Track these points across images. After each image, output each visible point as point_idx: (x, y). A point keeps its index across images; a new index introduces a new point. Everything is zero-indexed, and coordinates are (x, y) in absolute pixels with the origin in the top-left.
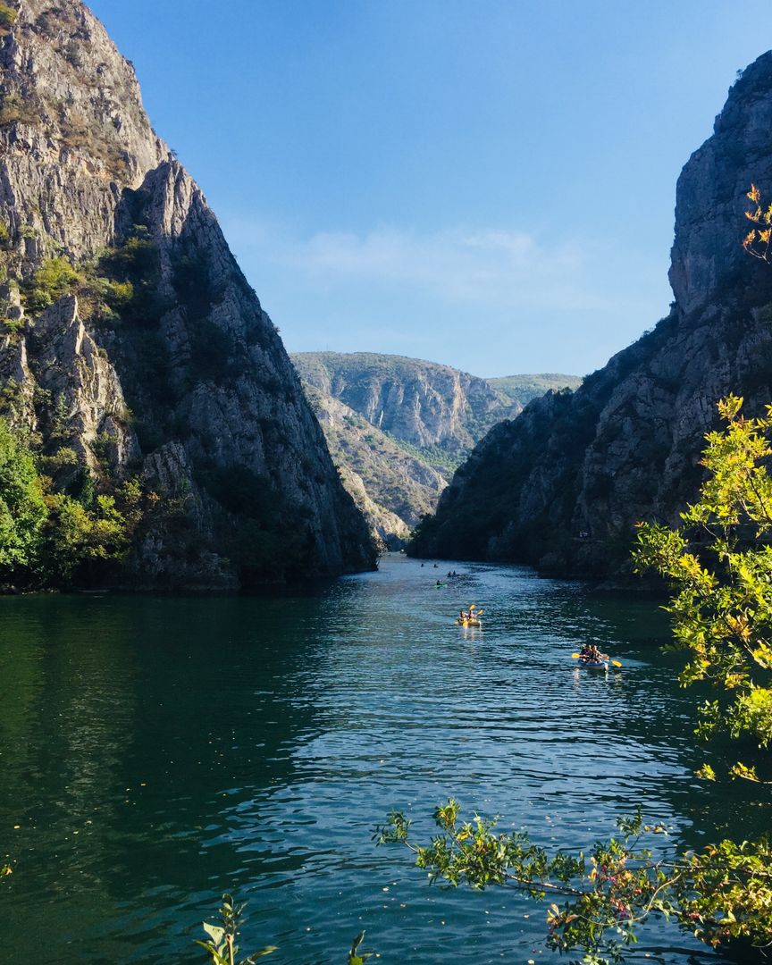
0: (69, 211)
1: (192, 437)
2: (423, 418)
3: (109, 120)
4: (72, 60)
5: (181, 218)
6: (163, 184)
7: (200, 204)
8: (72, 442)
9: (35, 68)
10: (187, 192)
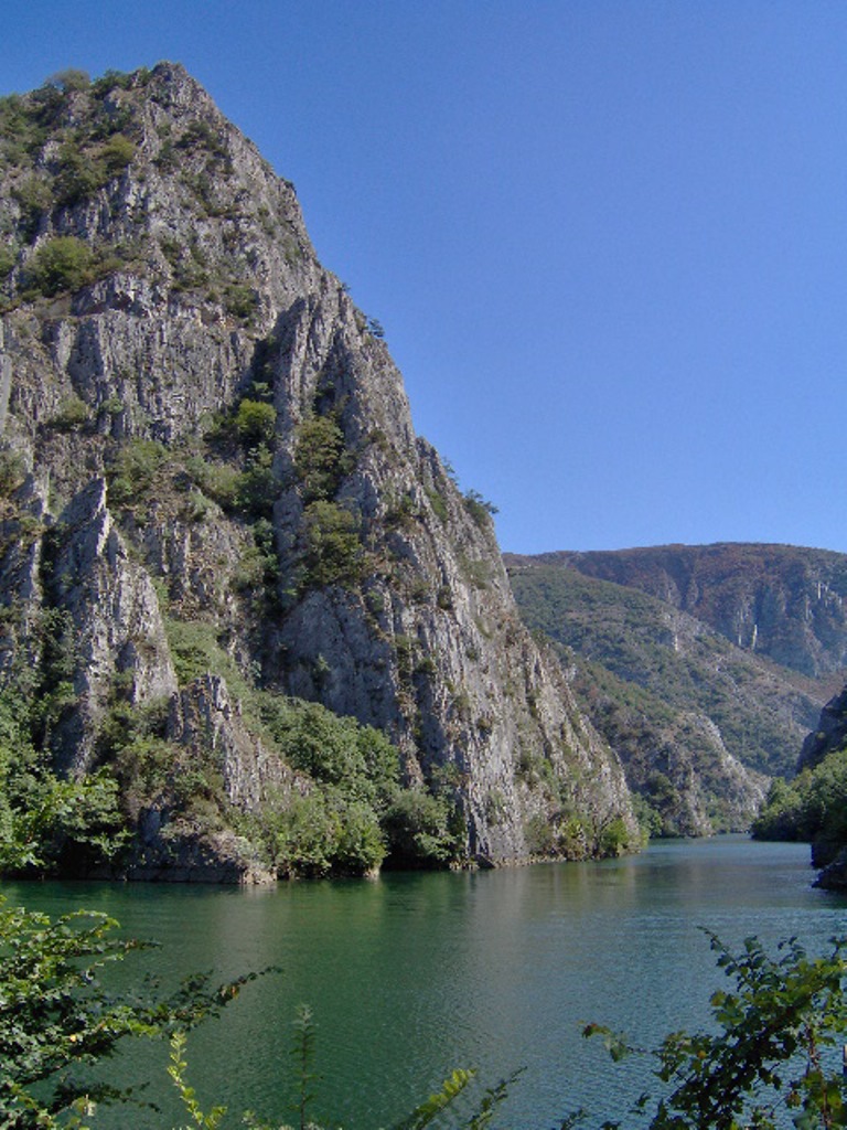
0: (170, 373)
1: (300, 666)
2: (817, 634)
3: (243, 256)
4: (202, 192)
5: (315, 366)
6: (293, 326)
7: (343, 347)
8: (77, 677)
9: (151, 206)
10: (325, 332)
